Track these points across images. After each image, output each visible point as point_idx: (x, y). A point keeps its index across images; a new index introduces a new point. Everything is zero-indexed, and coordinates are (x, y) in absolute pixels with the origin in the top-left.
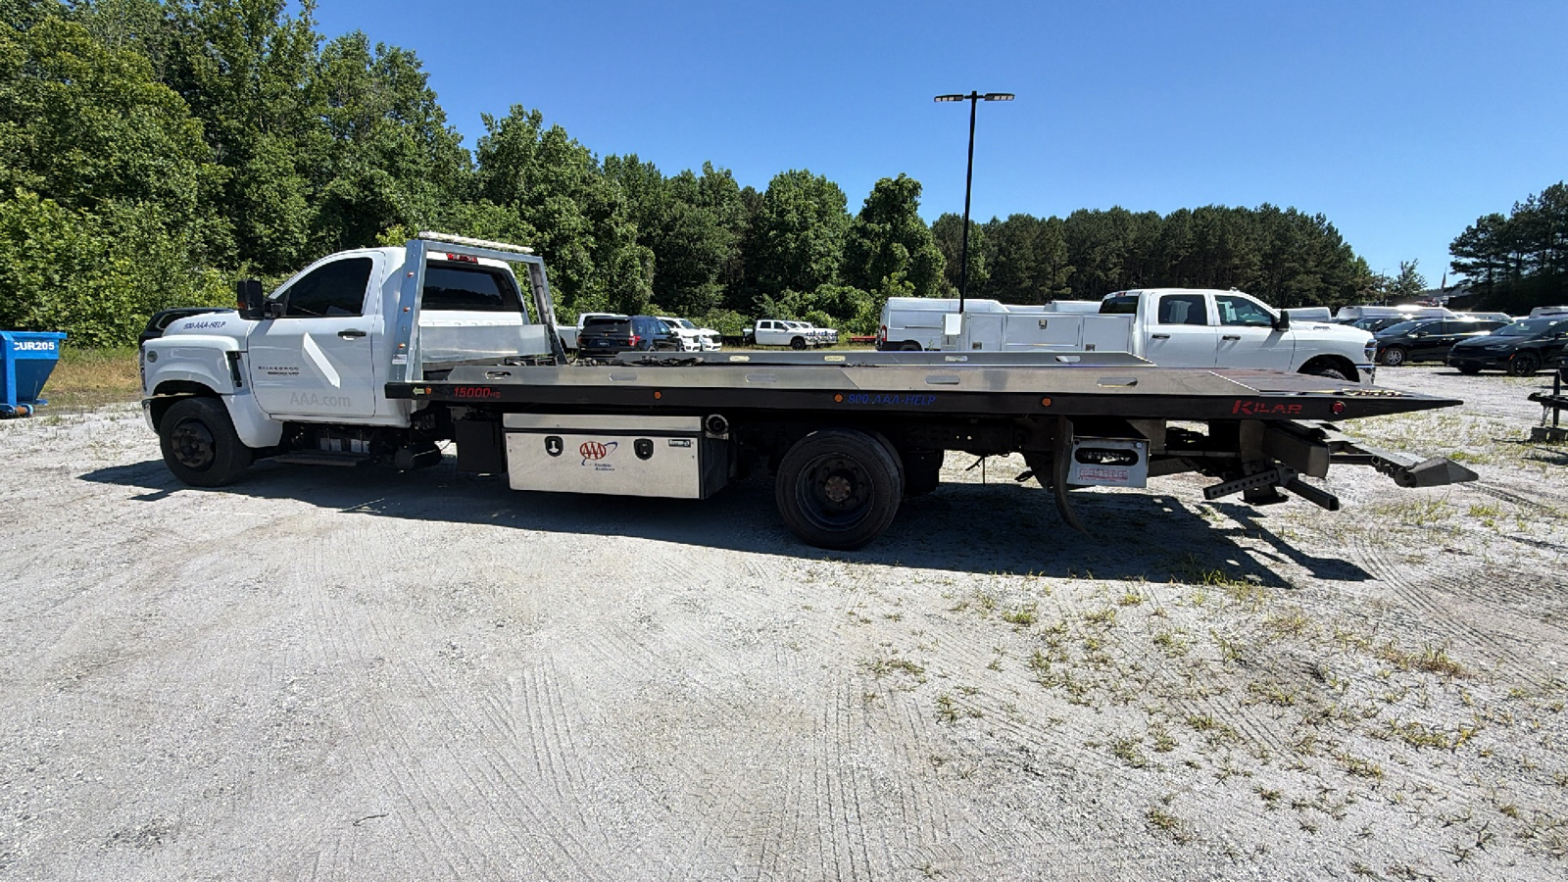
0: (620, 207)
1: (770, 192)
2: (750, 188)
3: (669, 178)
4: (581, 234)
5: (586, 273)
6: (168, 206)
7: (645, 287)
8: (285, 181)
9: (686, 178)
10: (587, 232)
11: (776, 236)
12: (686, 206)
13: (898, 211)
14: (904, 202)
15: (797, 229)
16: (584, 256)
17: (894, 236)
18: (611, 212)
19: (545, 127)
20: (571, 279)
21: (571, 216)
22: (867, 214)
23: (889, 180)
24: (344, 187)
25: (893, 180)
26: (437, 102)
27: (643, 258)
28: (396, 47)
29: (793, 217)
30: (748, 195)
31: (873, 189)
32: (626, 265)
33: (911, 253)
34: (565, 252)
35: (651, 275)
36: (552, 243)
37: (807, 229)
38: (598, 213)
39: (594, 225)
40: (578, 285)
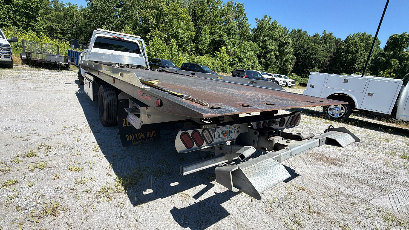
0: (288, 43)
1: (346, 40)
2: (339, 39)
3: (310, 36)
4: (274, 51)
5: (273, 62)
6: (181, 40)
7: (290, 68)
8: (206, 36)
9: (316, 36)
10: (276, 51)
11: (344, 55)
12: (313, 44)
13: (399, 47)
14: (403, 43)
15: (353, 53)
16: (274, 58)
17: (394, 56)
18: (285, 45)
19: (272, 21)
20: (268, 63)
21: (273, 46)
22: (386, 49)
23: (397, 35)
24: (216, 37)
25: (400, 34)
26: (246, 16)
27: (292, 59)
28: (239, 3)
29: (352, 49)
30: (337, 41)
31: (388, 38)
32: (286, 61)
33: (400, 63)
34: (268, 56)
35: (293, 64)
36: (265, 53)
37: (358, 53)
38: (281, 45)
39: (279, 48)
40: (270, 65)
